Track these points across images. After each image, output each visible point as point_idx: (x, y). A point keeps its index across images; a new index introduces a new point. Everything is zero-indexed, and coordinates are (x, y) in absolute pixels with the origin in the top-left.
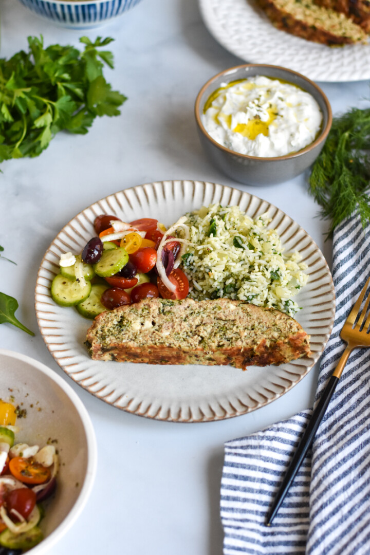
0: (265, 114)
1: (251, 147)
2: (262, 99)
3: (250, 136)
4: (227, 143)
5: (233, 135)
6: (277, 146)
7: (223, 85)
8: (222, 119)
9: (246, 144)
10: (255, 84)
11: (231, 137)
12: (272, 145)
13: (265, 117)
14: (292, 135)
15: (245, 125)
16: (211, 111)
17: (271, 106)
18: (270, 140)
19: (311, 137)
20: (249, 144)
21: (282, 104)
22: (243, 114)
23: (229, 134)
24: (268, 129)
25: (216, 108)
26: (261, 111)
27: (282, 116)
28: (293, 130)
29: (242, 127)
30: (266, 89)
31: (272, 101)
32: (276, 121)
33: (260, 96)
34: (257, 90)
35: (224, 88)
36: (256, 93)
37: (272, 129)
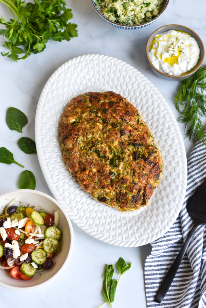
0: (176, 53)
1: (171, 70)
2: (174, 43)
3: (170, 64)
4: (161, 67)
5: (163, 63)
6: (182, 69)
7: (157, 35)
8: (158, 56)
9: (169, 68)
10: (170, 35)
11: (162, 65)
12: (180, 68)
13: (176, 54)
14: (188, 63)
15: (168, 58)
16: (153, 51)
17: (178, 47)
18: (179, 66)
19: (196, 62)
20: (170, 68)
21: (183, 46)
22: (167, 53)
23: (161, 63)
24: (177, 60)
25: (155, 49)
26: (175, 51)
27: (183, 53)
28: (188, 60)
29: (167, 60)
30: (175, 38)
31: (179, 44)
32: (181, 55)
33: (173, 42)
34: (172, 39)
35: (157, 37)
36: (171, 41)
37: (179, 60)
